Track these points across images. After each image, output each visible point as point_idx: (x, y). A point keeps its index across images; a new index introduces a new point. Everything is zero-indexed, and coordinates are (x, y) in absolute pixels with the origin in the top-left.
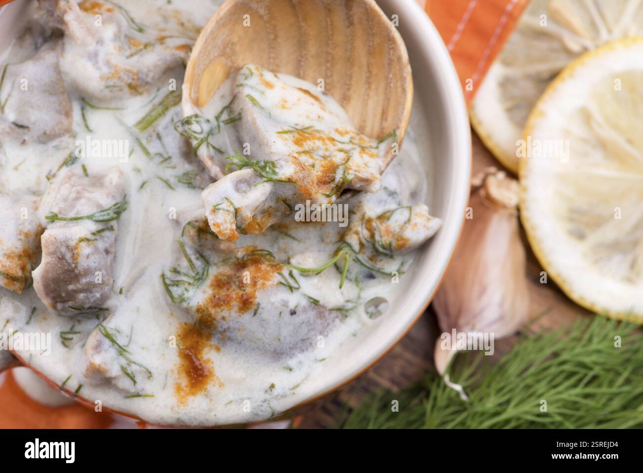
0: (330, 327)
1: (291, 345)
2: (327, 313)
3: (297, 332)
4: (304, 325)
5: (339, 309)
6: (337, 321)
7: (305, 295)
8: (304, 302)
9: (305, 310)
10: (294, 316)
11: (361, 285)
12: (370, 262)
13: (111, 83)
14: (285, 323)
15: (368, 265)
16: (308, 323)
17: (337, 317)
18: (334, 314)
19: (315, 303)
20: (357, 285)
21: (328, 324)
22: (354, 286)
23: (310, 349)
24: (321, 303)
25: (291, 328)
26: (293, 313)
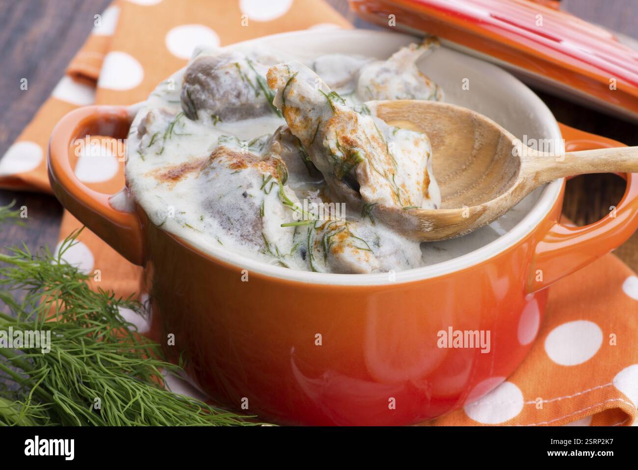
0: (251, 244)
1: (220, 210)
2: (259, 233)
3: (233, 209)
4: (240, 212)
5: (267, 244)
6: (258, 248)
7: (263, 201)
8: (257, 202)
9: (252, 206)
10: (243, 198)
11: (294, 253)
12: (314, 243)
13: (371, 89)
14: (235, 194)
15: (310, 242)
16: (244, 216)
17: (261, 246)
18: (261, 242)
19: (261, 213)
20: (292, 251)
21: (251, 241)
22: (291, 248)
23: (224, 231)
24: (264, 219)
25: (234, 201)
26: (245, 195)
